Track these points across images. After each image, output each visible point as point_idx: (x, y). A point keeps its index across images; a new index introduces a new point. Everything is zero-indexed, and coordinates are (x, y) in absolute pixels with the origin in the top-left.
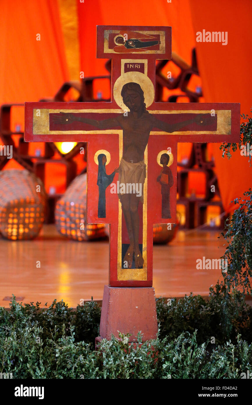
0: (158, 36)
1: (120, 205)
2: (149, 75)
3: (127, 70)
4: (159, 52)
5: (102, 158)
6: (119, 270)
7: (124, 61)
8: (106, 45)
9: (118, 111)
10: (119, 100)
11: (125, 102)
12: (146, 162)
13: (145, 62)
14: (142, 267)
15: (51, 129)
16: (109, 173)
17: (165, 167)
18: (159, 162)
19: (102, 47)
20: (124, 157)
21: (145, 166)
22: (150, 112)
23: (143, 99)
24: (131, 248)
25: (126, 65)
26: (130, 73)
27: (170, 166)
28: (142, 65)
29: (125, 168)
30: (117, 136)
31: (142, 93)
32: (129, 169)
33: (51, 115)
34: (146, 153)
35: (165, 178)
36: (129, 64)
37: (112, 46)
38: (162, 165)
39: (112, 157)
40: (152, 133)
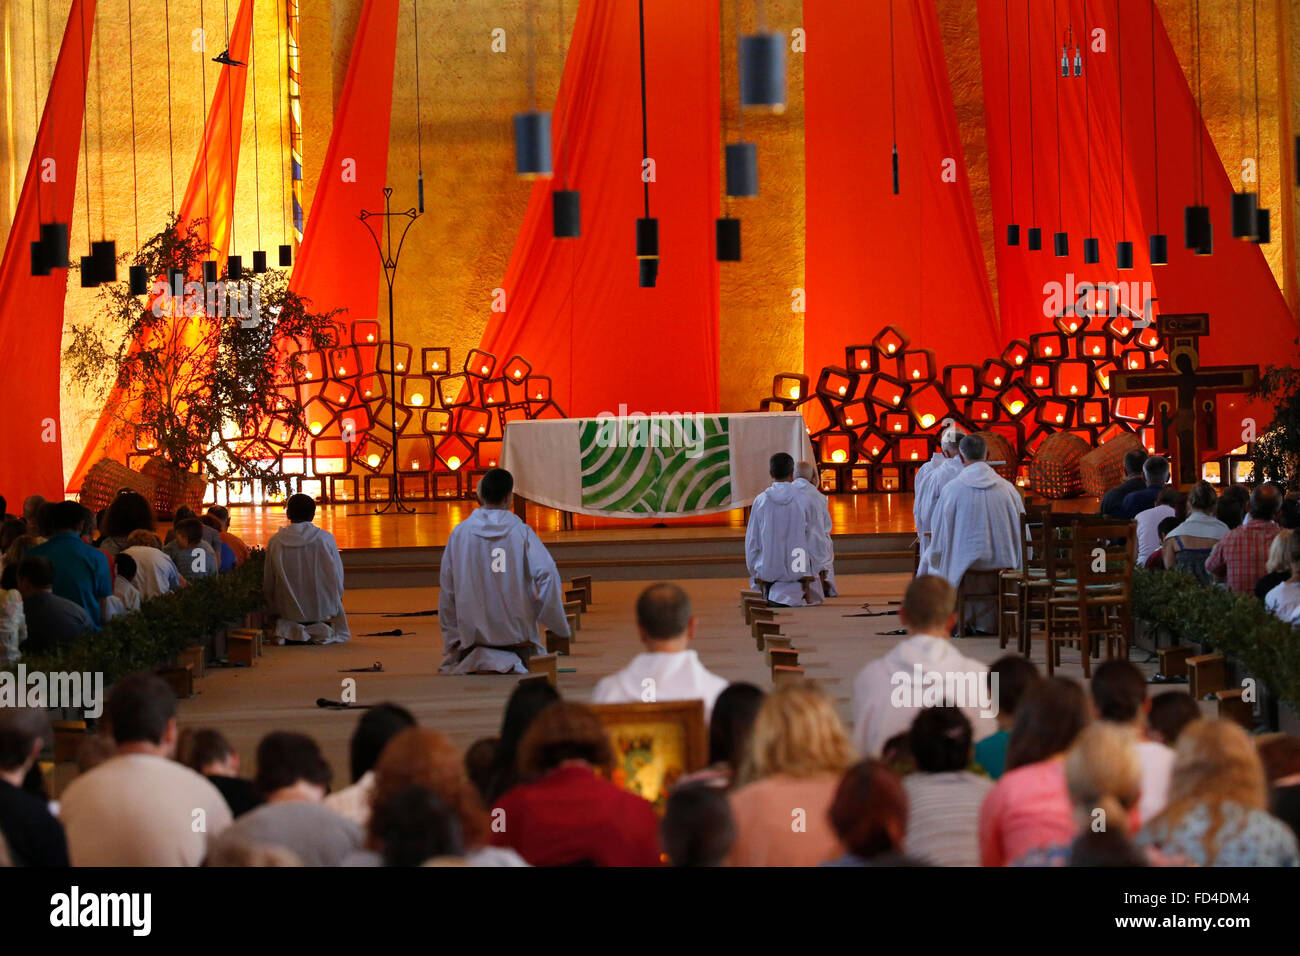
0: (1199, 320)
1: (1178, 439)
3: (1179, 345)
4: (1201, 331)
5: (1164, 407)
8: (1164, 329)
9: (1174, 374)
11: (1179, 368)
12: (1195, 408)
13: (1191, 338)
15: (1128, 388)
16: (1169, 417)
17: (1209, 412)
18: (1204, 408)
20: (1179, 406)
21: (1194, 412)
22: (1197, 373)
25: (1178, 341)
26: (1180, 347)
27: (1213, 411)
28: (1189, 341)
29: (1180, 414)
30: (1174, 391)
31: (1190, 360)
32: (1183, 414)
33: (1127, 379)
34: (1194, 403)
35: (1209, 420)
37: (1167, 328)
38: (1206, 411)
39: (1171, 406)
40: (1199, 388)
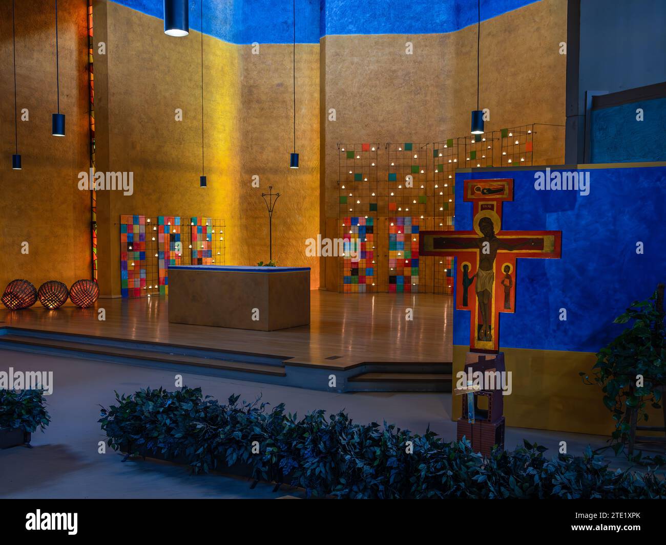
0: (504, 186)
1: (477, 298)
2: (497, 212)
3: (483, 209)
4: (504, 196)
5: (466, 267)
6: (476, 341)
7: (480, 203)
8: (470, 194)
9: (476, 236)
10: (477, 230)
11: (481, 230)
13: (495, 203)
14: (491, 341)
16: (470, 277)
17: (507, 275)
19: (466, 195)
20: (480, 267)
21: (494, 273)
22: (498, 237)
23: (492, 228)
24: (484, 328)
25: (482, 205)
26: (484, 211)
27: (511, 274)
28: (493, 205)
29: (480, 274)
30: (476, 252)
31: (492, 224)
32: (483, 275)
33: (434, 239)
35: (507, 282)
36: (484, 205)
37: (473, 193)
38: (505, 273)
40: (499, 251)
